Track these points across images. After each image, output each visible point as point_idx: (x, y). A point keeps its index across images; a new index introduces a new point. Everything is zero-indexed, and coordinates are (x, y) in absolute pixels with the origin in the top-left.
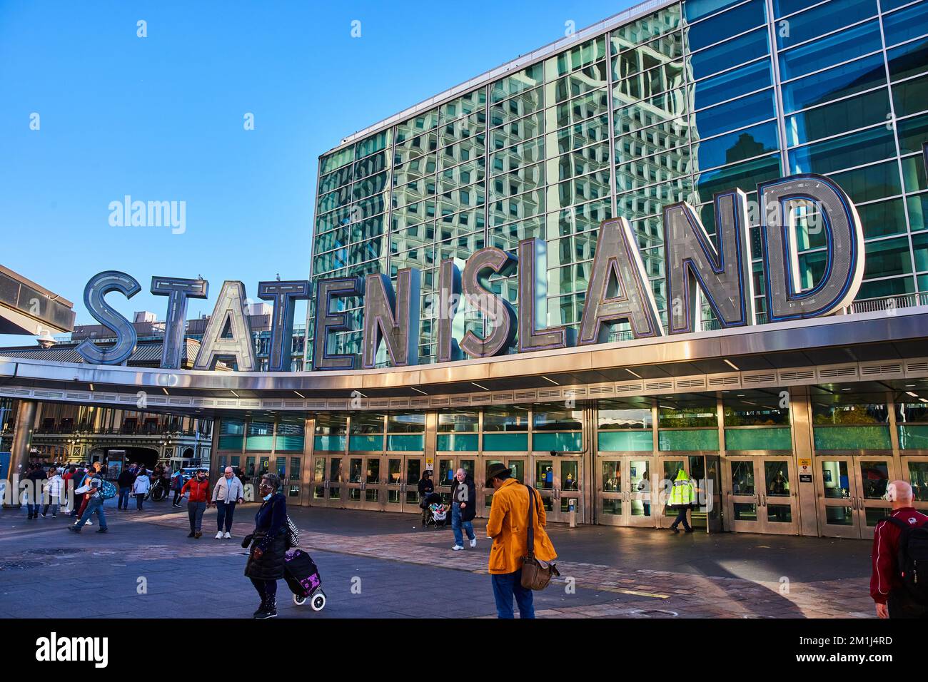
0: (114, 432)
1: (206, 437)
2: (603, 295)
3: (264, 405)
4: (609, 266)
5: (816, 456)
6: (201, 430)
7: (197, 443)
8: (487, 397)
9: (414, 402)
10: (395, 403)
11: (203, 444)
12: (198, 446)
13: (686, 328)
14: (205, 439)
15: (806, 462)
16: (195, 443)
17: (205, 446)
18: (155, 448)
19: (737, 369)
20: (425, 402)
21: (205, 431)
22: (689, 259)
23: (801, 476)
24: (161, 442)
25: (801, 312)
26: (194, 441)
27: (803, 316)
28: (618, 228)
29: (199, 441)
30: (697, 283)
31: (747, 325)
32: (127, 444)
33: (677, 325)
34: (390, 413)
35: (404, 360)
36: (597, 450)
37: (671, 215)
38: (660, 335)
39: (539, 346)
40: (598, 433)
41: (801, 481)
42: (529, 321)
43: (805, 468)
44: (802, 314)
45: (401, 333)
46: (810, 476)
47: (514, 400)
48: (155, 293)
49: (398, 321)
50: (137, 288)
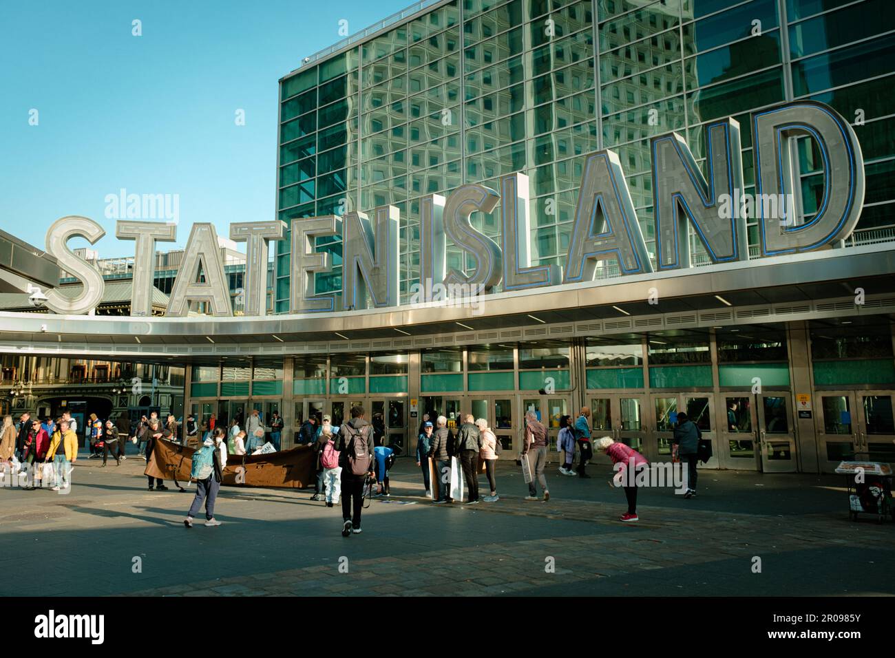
0: (60, 381)
1: (164, 383)
2: (588, 231)
3: (241, 350)
4: (594, 200)
5: (816, 391)
6: (157, 376)
7: (154, 390)
8: (471, 337)
9: (397, 343)
10: (376, 344)
11: (160, 390)
12: (155, 393)
13: (675, 264)
14: (162, 385)
15: (806, 398)
16: (153, 390)
17: (163, 393)
18: (108, 397)
19: (729, 304)
20: (408, 342)
21: (161, 376)
22: (679, 193)
23: (800, 412)
24: (114, 391)
25: (796, 246)
26: (151, 387)
27: (798, 250)
28: (603, 161)
29: (156, 388)
30: (688, 219)
31: (739, 260)
32: (76, 393)
33: (666, 261)
34: (371, 354)
35: (385, 301)
36: (585, 387)
37: (660, 147)
38: (649, 271)
39: (524, 284)
40: (586, 370)
41: (800, 417)
42: (513, 259)
43: (804, 403)
44: (796, 248)
45: (381, 272)
46: (809, 412)
47: (499, 339)
48: (120, 238)
49: (378, 260)
50: (101, 233)
